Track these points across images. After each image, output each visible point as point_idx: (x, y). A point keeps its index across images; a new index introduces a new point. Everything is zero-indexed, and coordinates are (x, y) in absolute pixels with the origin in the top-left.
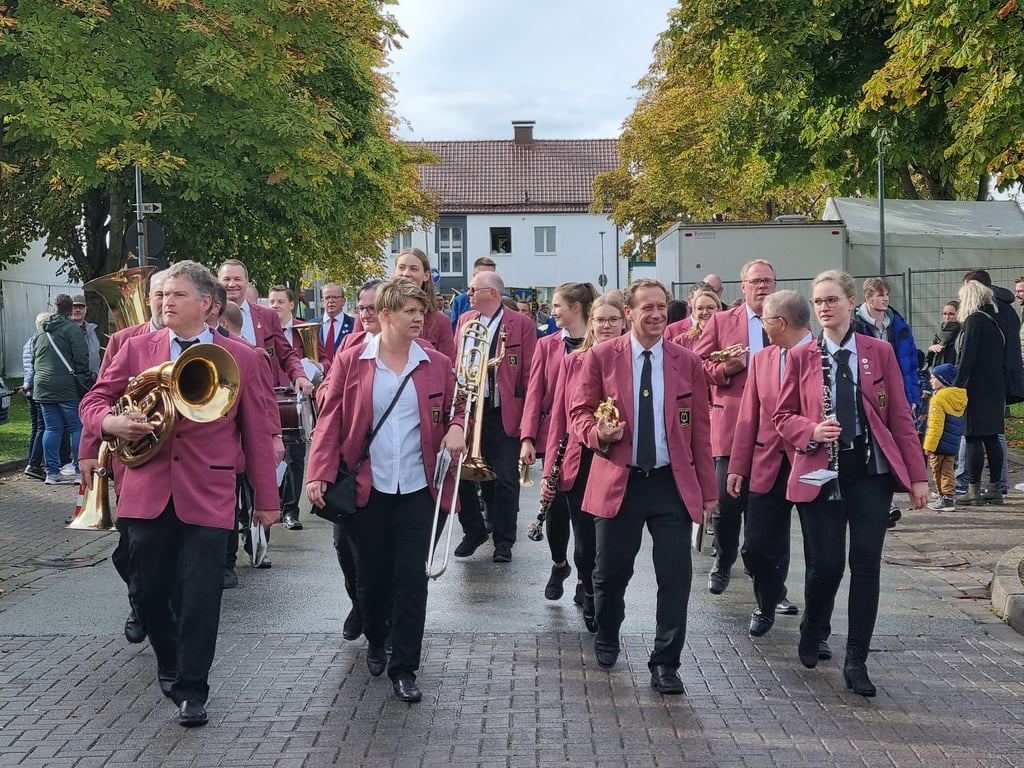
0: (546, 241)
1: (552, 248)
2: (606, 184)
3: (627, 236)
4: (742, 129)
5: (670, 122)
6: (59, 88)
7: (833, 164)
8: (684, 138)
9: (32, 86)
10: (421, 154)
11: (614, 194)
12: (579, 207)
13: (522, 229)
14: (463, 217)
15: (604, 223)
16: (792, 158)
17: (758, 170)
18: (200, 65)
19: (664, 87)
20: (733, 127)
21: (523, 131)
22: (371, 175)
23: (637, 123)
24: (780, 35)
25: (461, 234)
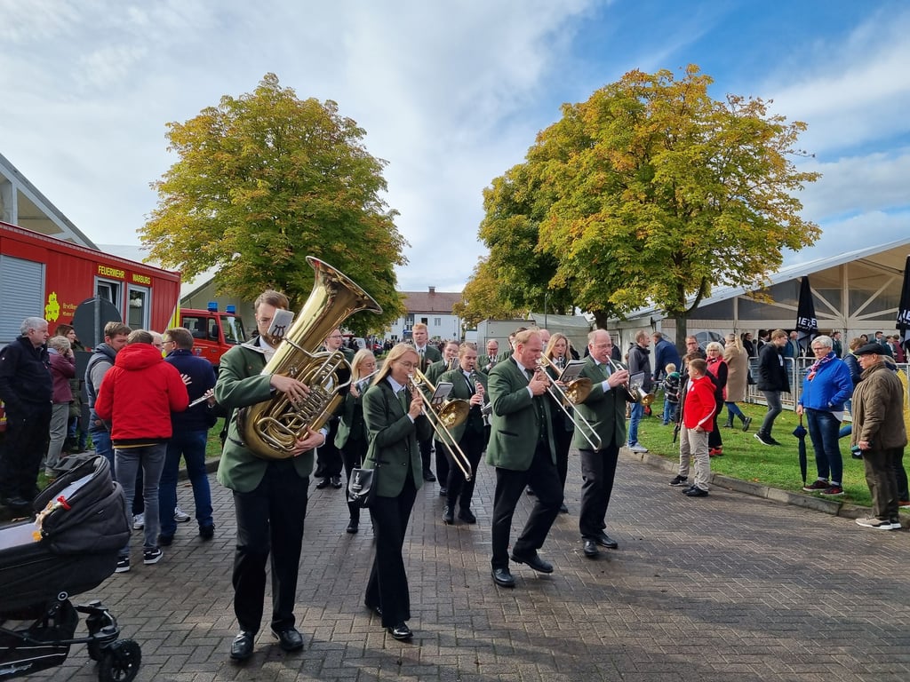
0: (438, 322)
1: (439, 324)
2: (457, 307)
3: (462, 321)
4: (505, 292)
5: (477, 289)
6: (305, 274)
7: (530, 303)
8: (482, 294)
9: (297, 273)
10: (405, 296)
11: (459, 309)
12: (449, 313)
13: (431, 318)
14: (413, 315)
15: (455, 317)
16: (519, 301)
17: (509, 304)
18: (348, 269)
19: (476, 279)
20: (502, 292)
21: (432, 290)
22: (392, 302)
23: (468, 289)
24: (521, 266)
25: (413, 320)
